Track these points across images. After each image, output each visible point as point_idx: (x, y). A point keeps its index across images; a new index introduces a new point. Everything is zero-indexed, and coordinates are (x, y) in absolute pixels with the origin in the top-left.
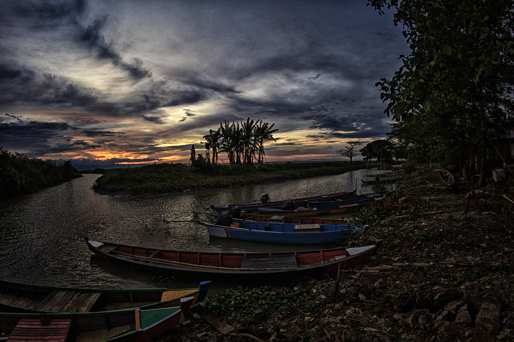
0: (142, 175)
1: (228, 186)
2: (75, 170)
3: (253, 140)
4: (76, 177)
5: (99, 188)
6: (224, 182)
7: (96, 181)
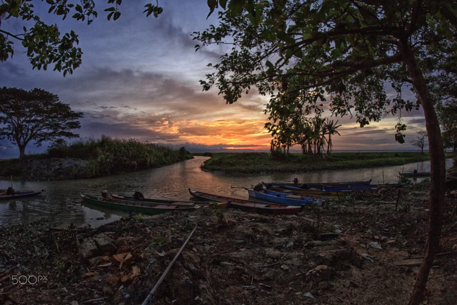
0: (234, 160)
1: (295, 171)
2: (188, 153)
3: (321, 135)
4: (188, 159)
5: (204, 168)
6: (293, 168)
7: (204, 162)
